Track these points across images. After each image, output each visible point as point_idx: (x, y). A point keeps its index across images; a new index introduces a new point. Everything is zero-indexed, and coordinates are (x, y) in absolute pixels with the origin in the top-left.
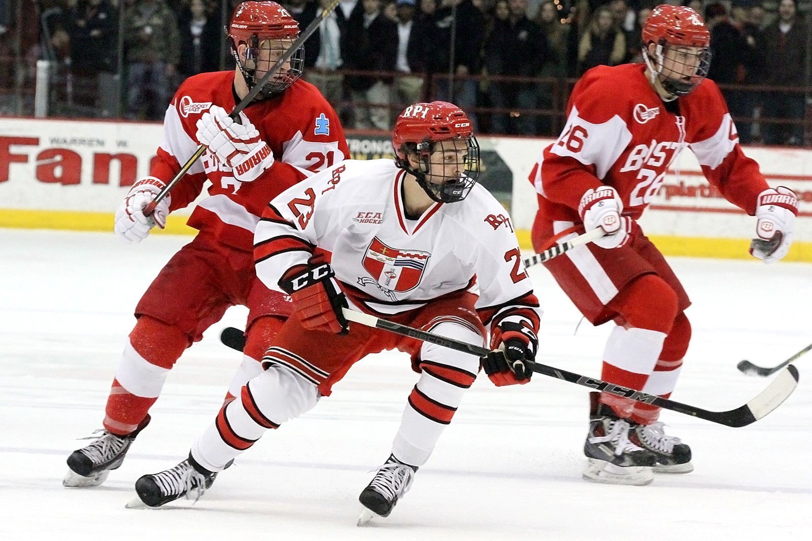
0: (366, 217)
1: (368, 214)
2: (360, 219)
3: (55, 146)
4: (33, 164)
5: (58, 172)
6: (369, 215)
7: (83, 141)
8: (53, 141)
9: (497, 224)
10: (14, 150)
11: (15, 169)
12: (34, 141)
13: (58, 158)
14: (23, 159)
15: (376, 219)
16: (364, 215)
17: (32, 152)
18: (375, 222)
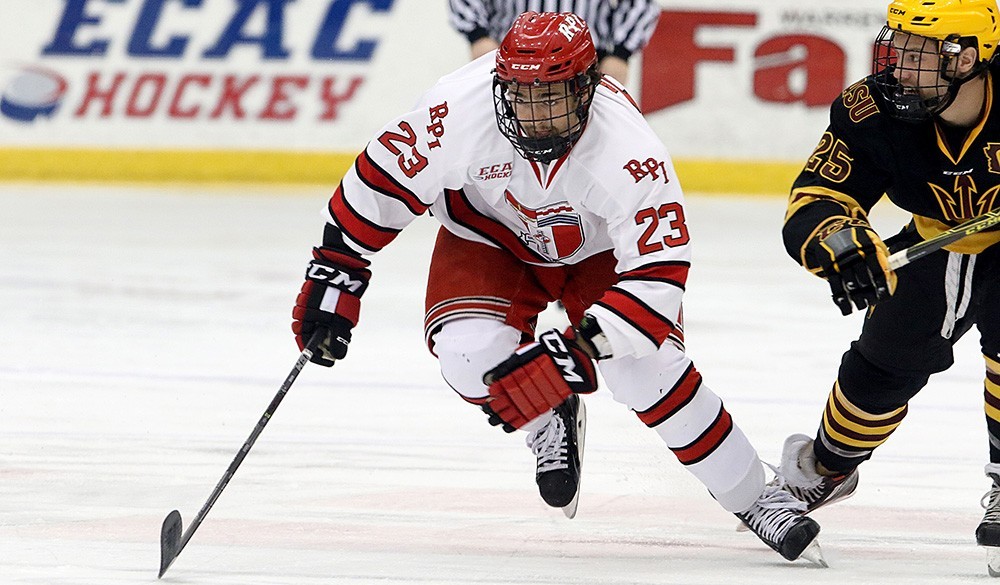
0: (492, 171)
1: (493, 168)
2: (484, 176)
3: (791, 28)
4: (745, 67)
5: (798, 81)
6: (496, 168)
7: (848, 18)
8: (787, 17)
9: (640, 175)
10: (707, 37)
11: (708, 75)
12: (748, 20)
13: (798, 53)
14: (725, 55)
15: (506, 171)
16: (489, 170)
17: (744, 41)
18: (505, 175)
